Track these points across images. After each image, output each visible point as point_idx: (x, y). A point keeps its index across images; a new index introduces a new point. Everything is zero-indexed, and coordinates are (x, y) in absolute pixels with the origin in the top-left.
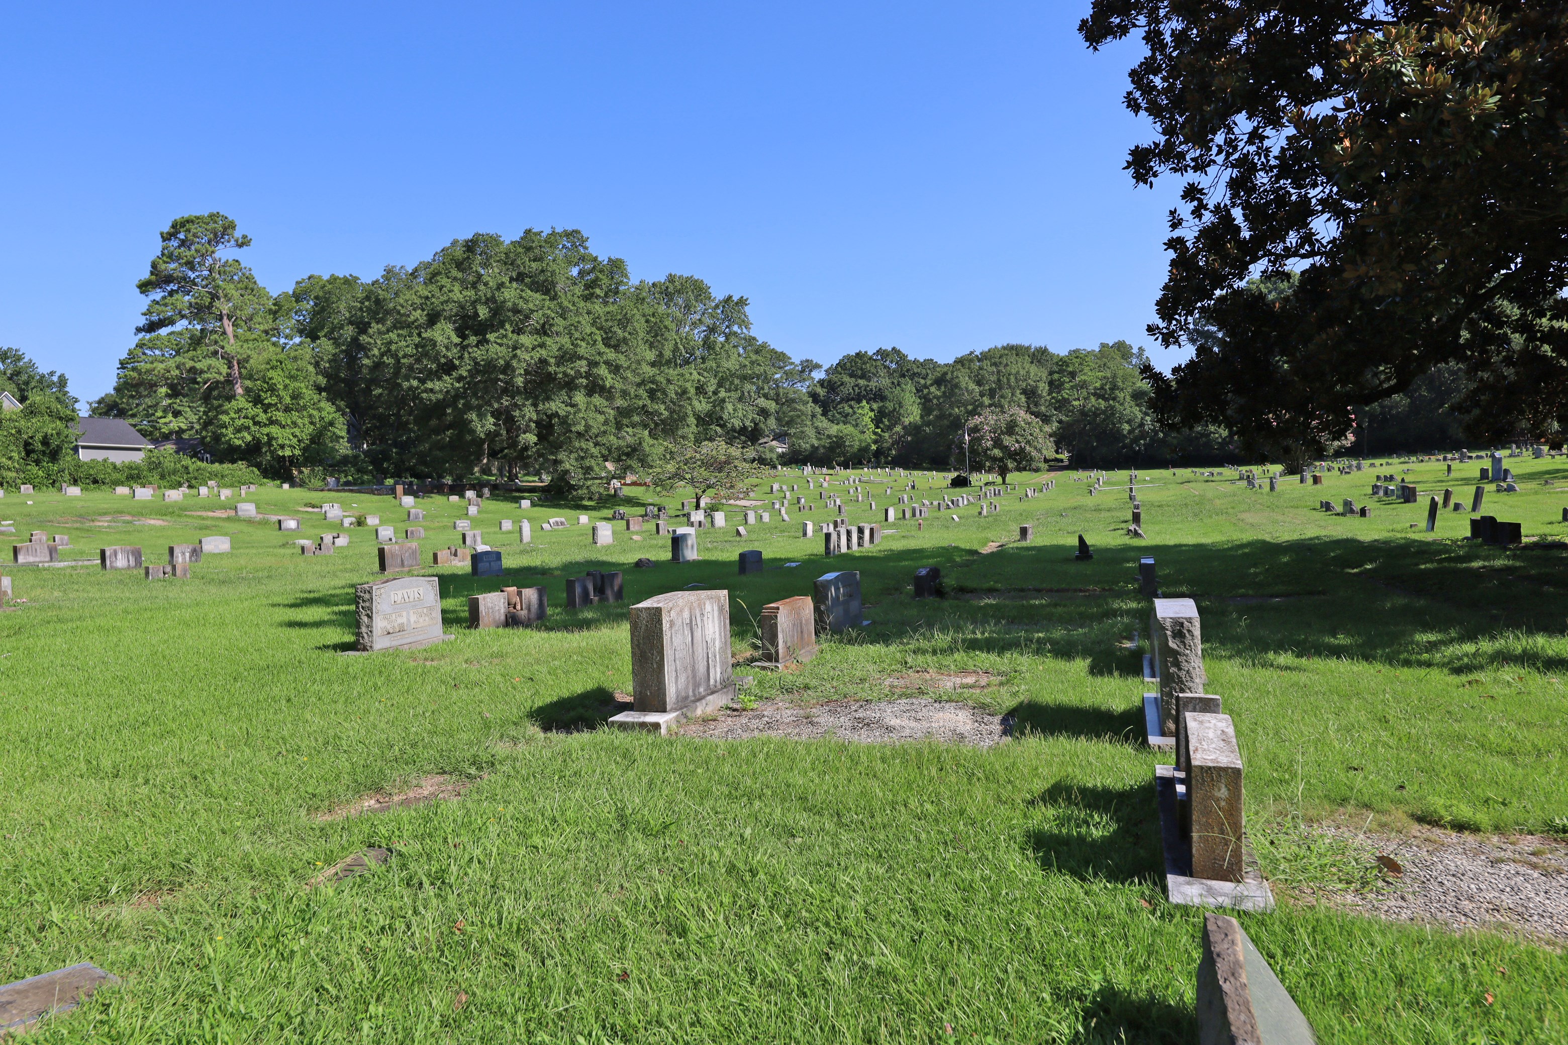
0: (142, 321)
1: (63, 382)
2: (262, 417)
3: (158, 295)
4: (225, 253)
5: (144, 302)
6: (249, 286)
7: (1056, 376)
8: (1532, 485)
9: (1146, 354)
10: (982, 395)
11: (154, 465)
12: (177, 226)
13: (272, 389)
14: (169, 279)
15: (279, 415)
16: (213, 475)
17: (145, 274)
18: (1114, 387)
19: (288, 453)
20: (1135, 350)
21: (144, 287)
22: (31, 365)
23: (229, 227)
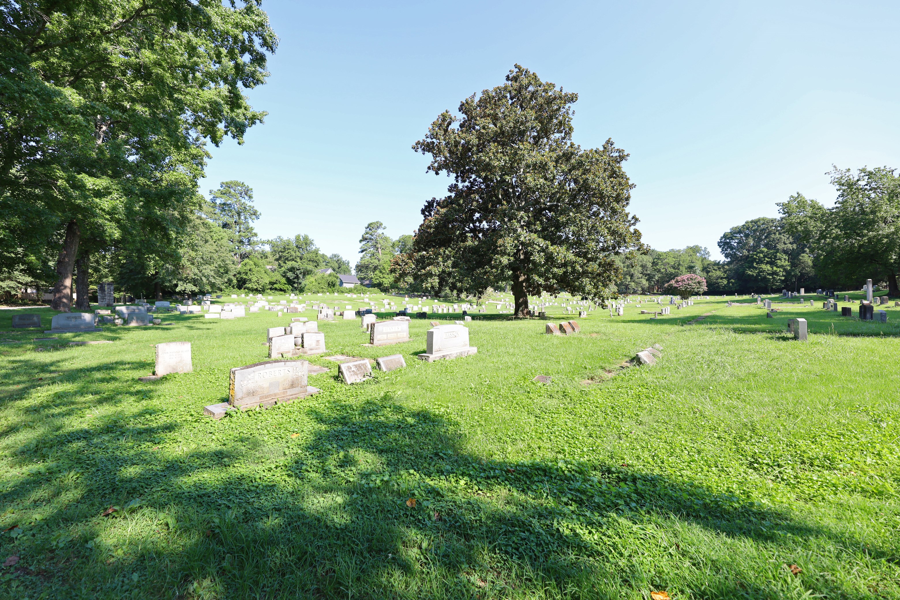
0: (360, 250)
1: (348, 263)
2: (382, 276)
3: (364, 243)
4: (380, 231)
5: (361, 245)
6: (386, 239)
7: (656, 260)
8: (738, 304)
9: (708, 250)
10: (624, 267)
11: (355, 288)
12: (369, 225)
13: (384, 269)
14: (366, 239)
15: (386, 276)
16: (369, 291)
17: (361, 238)
18: (679, 265)
19: (386, 285)
20: (703, 249)
21: (361, 241)
22: (341, 258)
23: (381, 224)
